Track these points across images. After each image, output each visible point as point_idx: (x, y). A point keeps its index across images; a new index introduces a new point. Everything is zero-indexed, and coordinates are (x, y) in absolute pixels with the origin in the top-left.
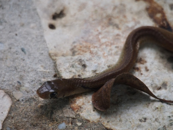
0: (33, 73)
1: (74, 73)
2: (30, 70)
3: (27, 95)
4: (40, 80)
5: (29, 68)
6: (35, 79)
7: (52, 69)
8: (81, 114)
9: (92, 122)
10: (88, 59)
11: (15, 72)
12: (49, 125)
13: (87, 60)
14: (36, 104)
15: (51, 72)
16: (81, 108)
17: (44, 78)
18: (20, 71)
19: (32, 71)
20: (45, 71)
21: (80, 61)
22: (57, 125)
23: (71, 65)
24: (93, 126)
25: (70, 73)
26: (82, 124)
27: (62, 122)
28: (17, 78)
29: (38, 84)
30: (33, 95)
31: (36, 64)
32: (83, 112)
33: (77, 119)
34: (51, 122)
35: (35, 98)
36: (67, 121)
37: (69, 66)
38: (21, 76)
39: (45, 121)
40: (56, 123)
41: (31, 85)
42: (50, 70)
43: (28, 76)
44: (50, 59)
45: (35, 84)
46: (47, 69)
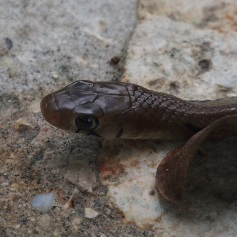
0: (65, 32)
1: (163, 72)
2: (61, 21)
3: (4, 83)
4: (69, 58)
5: (63, 16)
6: (59, 50)
7: (120, 42)
8: (112, 190)
9: (129, 223)
10: (228, 51)
11: (17, 11)
12: (13, 185)
13: (222, 53)
14: (15, 116)
15: (114, 47)
16: (123, 172)
17: (85, 56)
18: (33, 15)
19: (67, 25)
20: (100, 37)
21: (205, 47)
22: (34, 192)
23: (169, 49)
24: (124, 234)
25: (154, 69)
26: (99, 216)
27: (48, 191)
28: (13, 28)
29: (56, 66)
30: (20, 90)
31: (91, 11)
32: (120, 186)
33: (93, 199)
34: (23, 178)
35: (20, 98)
36: (64, 193)
37: (160, 49)
38: (27, 29)
39: (6, 169)
40: (33, 186)
41: (37, 62)
42: (114, 40)
43: (45, 34)
44: (134, 12)
45: (48, 61)
46: (109, 37)
